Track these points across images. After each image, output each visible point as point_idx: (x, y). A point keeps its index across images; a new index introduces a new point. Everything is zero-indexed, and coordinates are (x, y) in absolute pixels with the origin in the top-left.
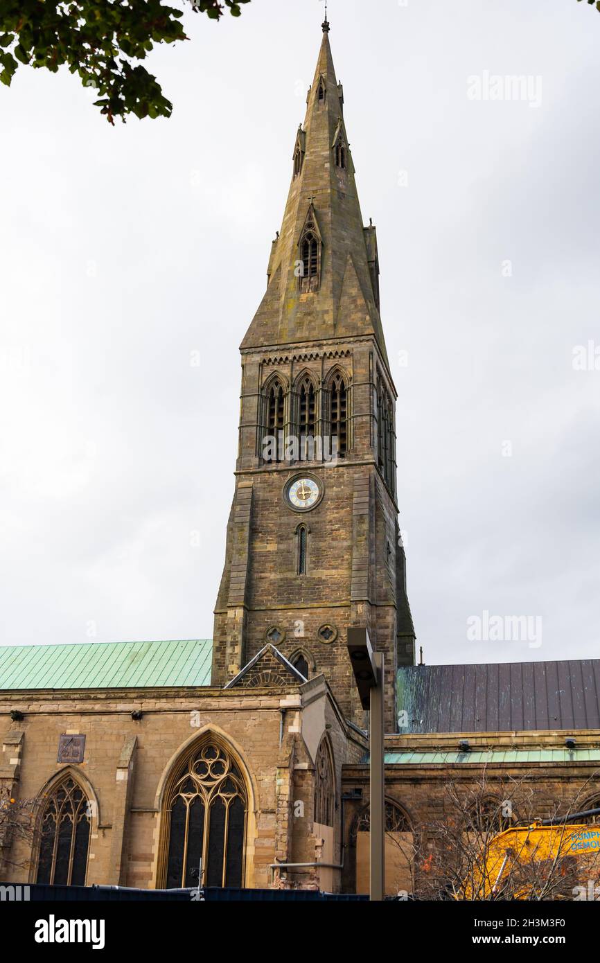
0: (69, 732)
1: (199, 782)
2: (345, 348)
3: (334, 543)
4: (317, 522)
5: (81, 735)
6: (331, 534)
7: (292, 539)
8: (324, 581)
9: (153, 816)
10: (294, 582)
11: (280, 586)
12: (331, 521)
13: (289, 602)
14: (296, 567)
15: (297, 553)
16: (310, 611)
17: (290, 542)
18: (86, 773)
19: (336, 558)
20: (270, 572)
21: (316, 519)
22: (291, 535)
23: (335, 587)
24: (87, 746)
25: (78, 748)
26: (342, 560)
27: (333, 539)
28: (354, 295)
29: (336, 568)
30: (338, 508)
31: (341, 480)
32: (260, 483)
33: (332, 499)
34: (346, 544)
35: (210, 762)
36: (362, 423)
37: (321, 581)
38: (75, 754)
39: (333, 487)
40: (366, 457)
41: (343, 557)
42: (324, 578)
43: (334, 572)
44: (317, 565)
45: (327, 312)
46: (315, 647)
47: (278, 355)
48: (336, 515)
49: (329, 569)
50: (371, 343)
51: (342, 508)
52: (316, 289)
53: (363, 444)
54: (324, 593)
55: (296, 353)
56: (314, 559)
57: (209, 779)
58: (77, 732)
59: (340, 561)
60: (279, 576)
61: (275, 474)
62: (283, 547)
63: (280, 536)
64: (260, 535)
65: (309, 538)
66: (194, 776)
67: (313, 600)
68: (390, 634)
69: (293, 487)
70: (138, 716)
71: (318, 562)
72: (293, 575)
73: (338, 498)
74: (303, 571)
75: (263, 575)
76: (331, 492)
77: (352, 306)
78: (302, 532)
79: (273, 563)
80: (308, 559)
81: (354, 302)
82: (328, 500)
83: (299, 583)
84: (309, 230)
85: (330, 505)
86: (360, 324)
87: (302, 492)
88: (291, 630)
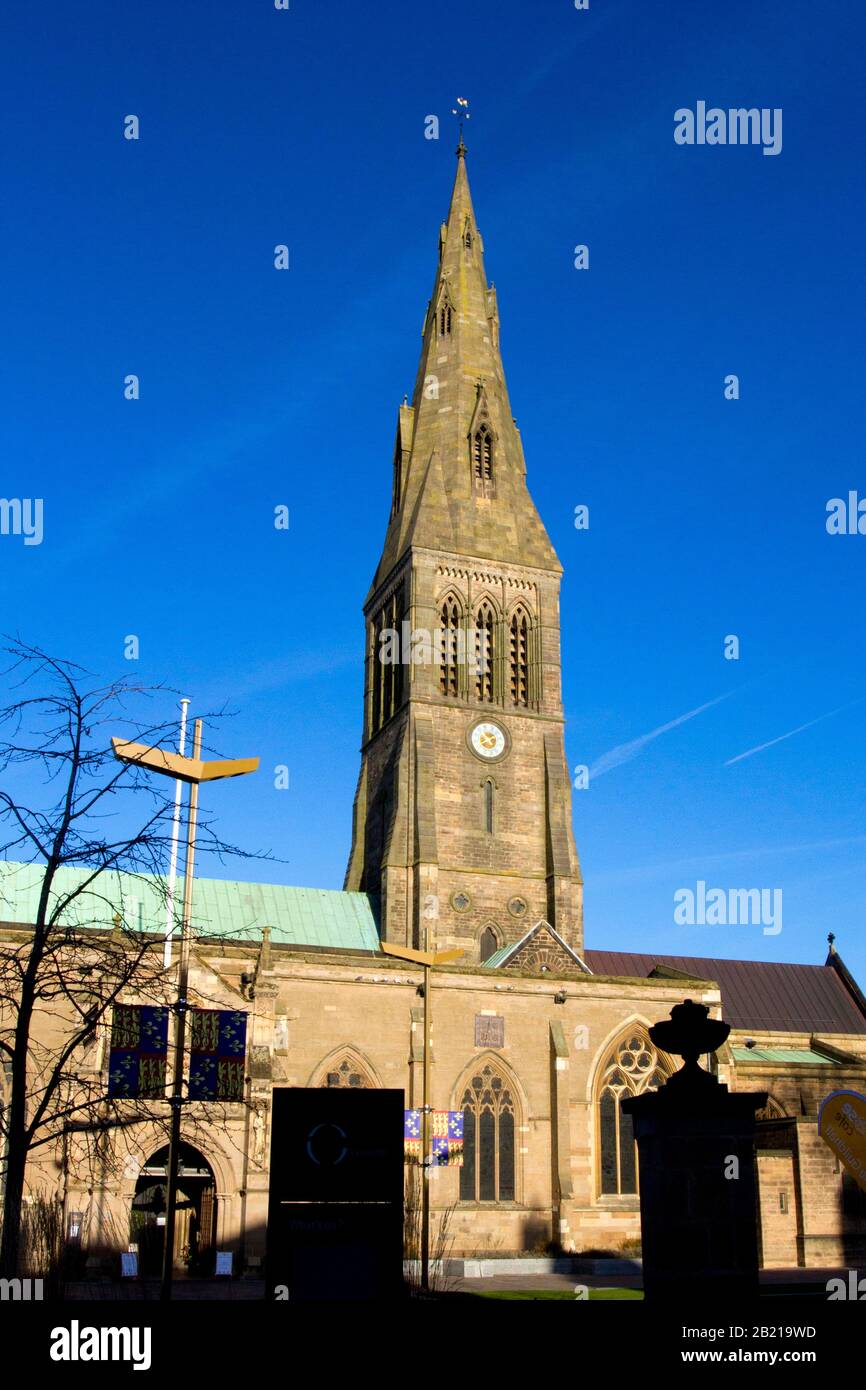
0: (485, 1012)
1: (628, 1074)
2: (531, 579)
3: (524, 805)
4: (505, 778)
5: (498, 1017)
6: (520, 794)
7: (477, 792)
8: (513, 846)
9: (586, 1109)
10: (481, 842)
11: (466, 845)
12: (518, 780)
13: (476, 865)
14: (484, 825)
15: (484, 810)
16: (500, 878)
17: (477, 795)
18: (509, 1060)
19: (526, 823)
20: (455, 827)
21: (504, 774)
22: (477, 788)
23: (525, 855)
24: (507, 1030)
26: (533, 826)
27: (522, 801)
28: (531, 516)
29: (526, 834)
30: (527, 766)
31: (530, 734)
32: (439, 718)
33: (520, 754)
34: (536, 808)
35: (637, 1054)
36: (551, 673)
37: (510, 847)
38: (495, 1037)
39: (521, 740)
40: (557, 713)
41: (533, 823)
42: (513, 843)
43: (524, 837)
44: (506, 826)
45: (509, 529)
46: (505, 921)
47: (455, 566)
48: (524, 773)
49: (518, 833)
50: (559, 581)
51: (532, 766)
52: (493, 496)
53: (552, 698)
54: (514, 860)
56: (501, 819)
57: (637, 1071)
58: (492, 1013)
60: (465, 833)
61: (456, 710)
62: (468, 799)
63: (464, 786)
64: (441, 780)
65: (496, 794)
66: (622, 1068)
67: (502, 866)
68: (580, 915)
69: (475, 731)
70: (560, 1000)
71: (507, 824)
72: (477, 834)
73: (528, 755)
74: (490, 829)
75: (447, 829)
76: (519, 746)
77: (532, 530)
78: (490, 786)
79: (456, 818)
80: (496, 819)
81: (533, 525)
82: (516, 754)
83: (487, 845)
84: (484, 420)
85: (518, 760)
86: (546, 555)
87: (486, 739)
88: (480, 898)
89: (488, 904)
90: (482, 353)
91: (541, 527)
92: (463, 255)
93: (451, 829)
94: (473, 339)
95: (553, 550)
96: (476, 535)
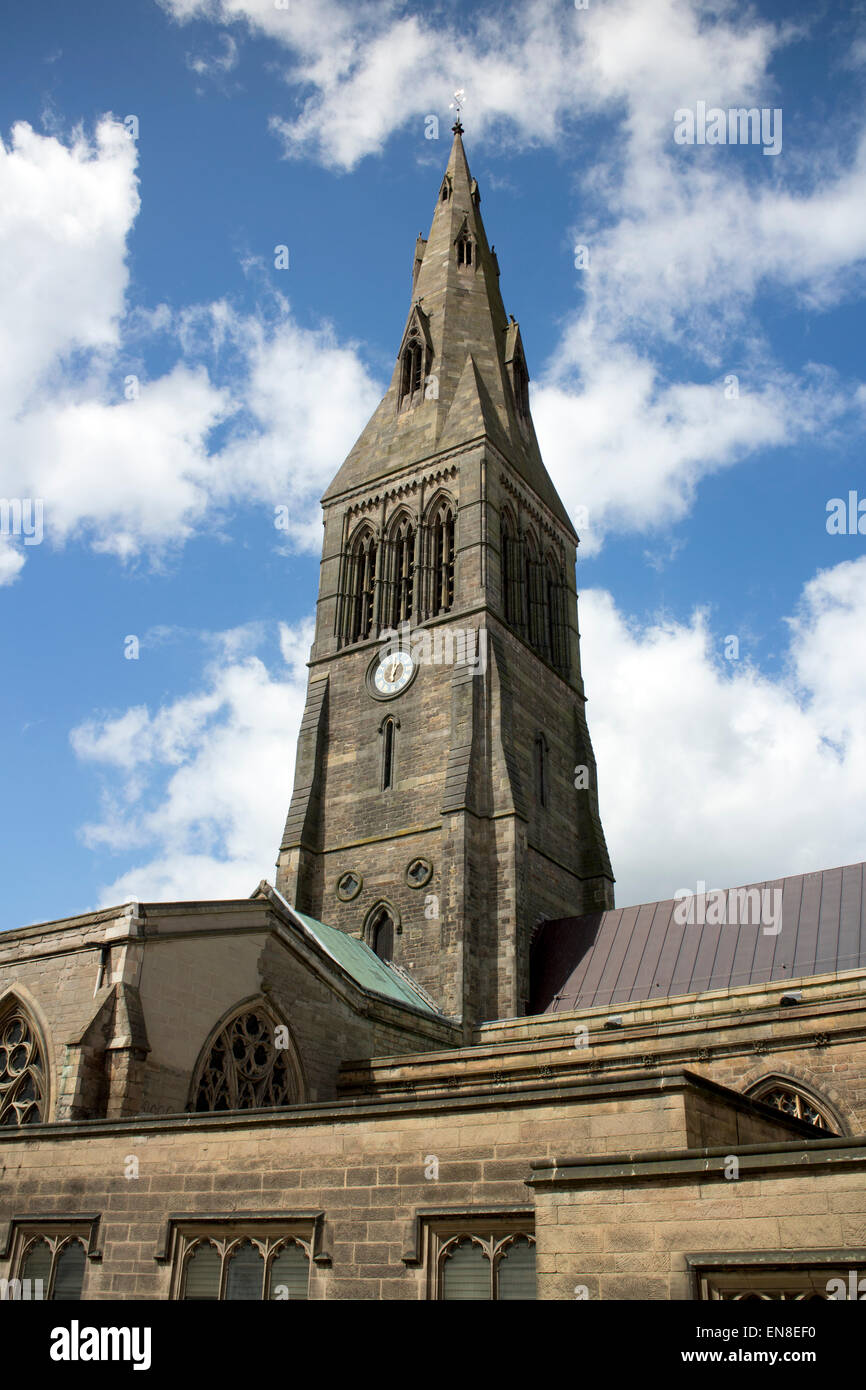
2: (448, 465)
3: (431, 736)
4: (409, 710)
6: (427, 722)
7: (375, 740)
8: (416, 793)
10: (376, 802)
11: (358, 812)
12: (427, 704)
13: (369, 832)
14: (381, 779)
15: (382, 759)
16: (396, 841)
17: (374, 744)
19: (432, 757)
20: (347, 793)
21: (408, 706)
22: (375, 735)
23: (429, 801)
26: (441, 758)
27: (429, 731)
29: (432, 771)
30: (437, 684)
32: (339, 670)
33: (428, 673)
34: (446, 733)
36: (470, 558)
37: (412, 794)
40: (475, 602)
41: (442, 753)
42: (416, 789)
43: (430, 777)
44: (408, 772)
45: (429, 426)
46: (402, 895)
47: (365, 498)
48: (433, 694)
49: (423, 775)
50: (482, 448)
51: (442, 682)
52: (419, 404)
53: (472, 586)
54: (416, 812)
55: (388, 488)
56: (403, 764)
59: (437, 760)
60: (357, 797)
61: (356, 654)
63: (361, 740)
64: (335, 743)
67: (401, 825)
69: (379, 668)
71: (409, 767)
72: (376, 791)
73: (437, 671)
74: (388, 781)
75: (337, 800)
77: (461, 412)
78: (388, 728)
79: (349, 782)
80: (396, 766)
81: (466, 406)
82: (424, 675)
83: (383, 802)
85: (427, 681)
86: (471, 428)
87: (391, 673)
88: (371, 875)
89: (381, 879)
93: (344, 798)
95: (480, 418)
96: (391, 452)
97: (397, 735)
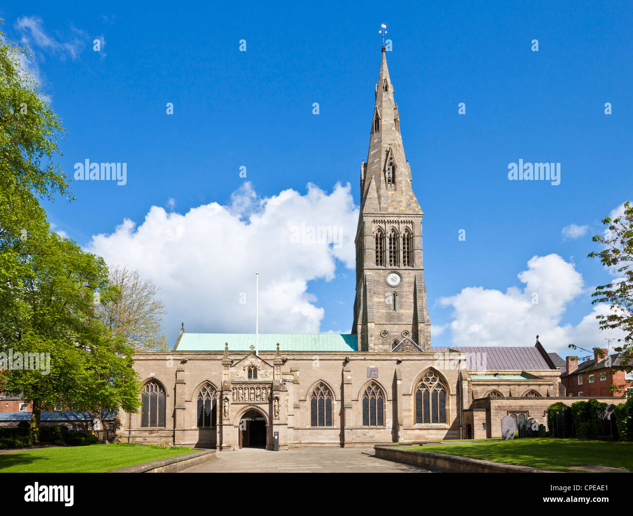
0: (371, 367)
1: (427, 385)
2: (410, 219)
3: (407, 300)
5: (376, 368)
6: (407, 296)
9: (410, 396)
10: (391, 314)
11: (386, 315)
12: (405, 292)
13: (390, 322)
14: (393, 308)
15: (392, 303)
16: (398, 325)
18: (380, 382)
19: (408, 306)
20: (382, 310)
21: (400, 291)
23: (408, 317)
24: (379, 372)
25: (376, 373)
28: (411, 195)
30: (408, 287)
31: (410, 276)
32: (375, 274)
33: (406, 283)
35: (430, 378)
36: (418, 252)
38: (375, 375)
39: (407, 277)
40: (420, 267)
42: (403, 313)
43: (408, 311)
44: (401, 308)
45: (402, 201)
46: (401, 338)
47: (380, 219)
48: (408, 289)
49: (405, 310)
50: (421, 218)
51: (410, 287)
52: (395, 190)
53: (419, 261)
54: (404, 319)
55: (389, 219)
56: (399, 305)
57: (431, 384)
58: (374, 367)
59: (410, 307)
60: (385, 312)
61: (381, 270)
63: (385, 296)
64: (376, 295)
66: (424, 383)
67: (399, 321)
69: (389, 277)
70: (399, 362)
72: (391, 311)
73: (409, 283)
74: (395, 310)
75: (378, 311)
76: (406, 280)
77: (411, 201)
78: (395, 295)
79: (382, 307)
80: (397, 306)
81: (412, 199)
82: (404, 283)
83: (394, 315)
84: (392, 161)
85: (406, 285)
86: (417, 209)
87: (393, 279)
88: (391, 332)
89: (394, 334)
90: (391, 134)
91: (415, 199)
92: (384, 94)
93: (380, 311)
94: (388, 129)
95: (419, 207)
96: (388, 206)
97: (397, 298)
